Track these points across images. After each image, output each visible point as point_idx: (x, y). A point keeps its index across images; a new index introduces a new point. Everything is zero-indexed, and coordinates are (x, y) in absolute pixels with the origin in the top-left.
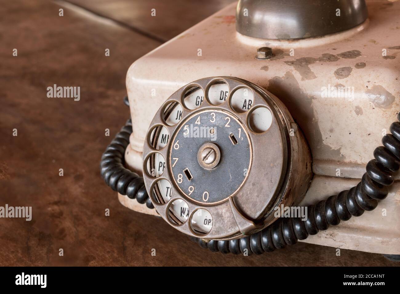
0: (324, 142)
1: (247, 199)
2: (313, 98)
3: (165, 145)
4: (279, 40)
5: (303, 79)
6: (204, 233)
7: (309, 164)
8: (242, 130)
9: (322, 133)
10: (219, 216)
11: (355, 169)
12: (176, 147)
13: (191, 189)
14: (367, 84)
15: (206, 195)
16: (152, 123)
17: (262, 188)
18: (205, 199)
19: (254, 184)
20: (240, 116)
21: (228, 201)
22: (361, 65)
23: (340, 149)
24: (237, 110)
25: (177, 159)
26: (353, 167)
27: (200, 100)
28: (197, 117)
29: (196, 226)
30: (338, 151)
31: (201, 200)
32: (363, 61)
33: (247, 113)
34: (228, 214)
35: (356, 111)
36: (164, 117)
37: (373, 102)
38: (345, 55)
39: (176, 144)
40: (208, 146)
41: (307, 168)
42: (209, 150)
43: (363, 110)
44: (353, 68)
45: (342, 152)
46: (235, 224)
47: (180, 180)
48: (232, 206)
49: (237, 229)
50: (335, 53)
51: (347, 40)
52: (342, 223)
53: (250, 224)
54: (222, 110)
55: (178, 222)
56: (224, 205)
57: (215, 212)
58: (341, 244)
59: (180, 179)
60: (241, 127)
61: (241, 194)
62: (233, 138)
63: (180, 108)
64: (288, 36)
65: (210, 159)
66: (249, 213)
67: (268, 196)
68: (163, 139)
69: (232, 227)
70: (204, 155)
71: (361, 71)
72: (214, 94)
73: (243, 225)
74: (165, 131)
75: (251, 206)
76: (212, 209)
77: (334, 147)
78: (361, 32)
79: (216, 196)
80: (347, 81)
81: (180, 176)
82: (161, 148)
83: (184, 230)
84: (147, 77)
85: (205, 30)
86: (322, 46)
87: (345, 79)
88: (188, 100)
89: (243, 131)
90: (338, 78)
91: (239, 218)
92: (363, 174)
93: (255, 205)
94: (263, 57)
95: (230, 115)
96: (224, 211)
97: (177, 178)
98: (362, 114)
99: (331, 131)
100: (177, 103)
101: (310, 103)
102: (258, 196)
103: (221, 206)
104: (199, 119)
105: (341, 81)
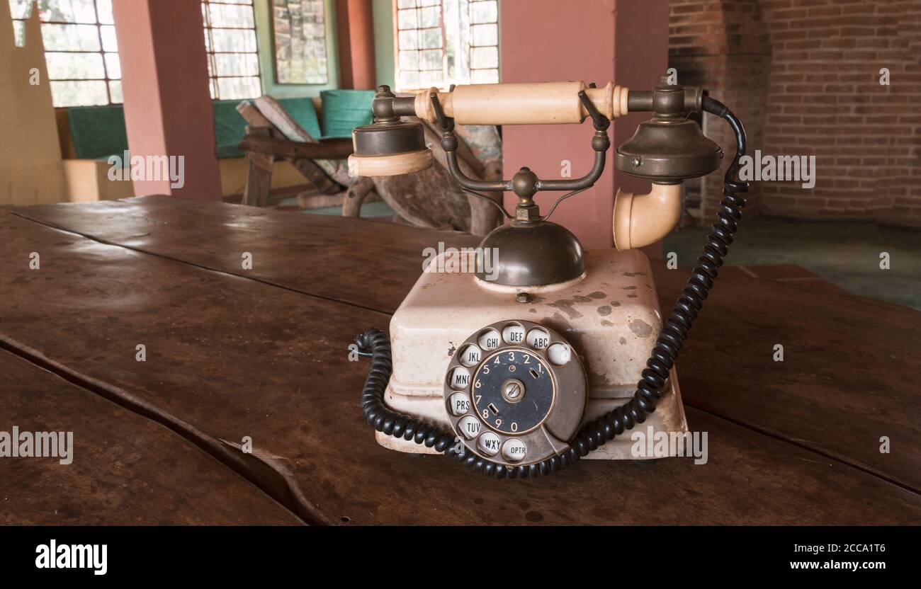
1: (557, 424)
2: (583, 333)
5: (571, 318)
8: (542, 365)
10: (531, 443)
11: (619, 390)
12: (478, 385)
13: (498, 422)
14: (628, 319)
15: (514, 426)
18: (514, 429)
20: (538, 353)
21: (538, 428)
22: (616, 304)
24: (534, 347)
25: (480, 396)
27: (491, 342)
28: (495, 357)
29: (508, 456)
30: (604, 376)
31: (511, 431)
33: (544, 350)
34: (541, 440)
35: (620, 342)
37: (635, 333)
39: (477, 383)
40: (511, 382)
42: (513, 385)
43: (627, 340)
44: (611, 306)
45: (608, 376)
46: (549, 446)
47: (486, 415)
48: (544, 430)
52: (617, 437)
53: (564, 445)
54: (520, 349)
56: (535, 433)
57: (527, 440)
58: (612, 456)
60: (540, 363)
61: (550, 420)
62: (534, 372)
65: (508, 391)
66: (560, 434)
69: (546, 451)
71: (619, 309)
73: (557, 448)
75: (560, 429)
76: (522, 437)
77: (600, 373)
80: (610, 318)
81: (486, 412)
83: (497, 459)
90: (602, 315)
91: (553, 441)
92: (634, 393)
93: (564, 428)
94: (525, 301)
95: (528, 353)
96: (536, 437)
97: (482, 414)
98: (626, 343)
103: (533, 434)
104: (498, 358)
105: (606, 318)
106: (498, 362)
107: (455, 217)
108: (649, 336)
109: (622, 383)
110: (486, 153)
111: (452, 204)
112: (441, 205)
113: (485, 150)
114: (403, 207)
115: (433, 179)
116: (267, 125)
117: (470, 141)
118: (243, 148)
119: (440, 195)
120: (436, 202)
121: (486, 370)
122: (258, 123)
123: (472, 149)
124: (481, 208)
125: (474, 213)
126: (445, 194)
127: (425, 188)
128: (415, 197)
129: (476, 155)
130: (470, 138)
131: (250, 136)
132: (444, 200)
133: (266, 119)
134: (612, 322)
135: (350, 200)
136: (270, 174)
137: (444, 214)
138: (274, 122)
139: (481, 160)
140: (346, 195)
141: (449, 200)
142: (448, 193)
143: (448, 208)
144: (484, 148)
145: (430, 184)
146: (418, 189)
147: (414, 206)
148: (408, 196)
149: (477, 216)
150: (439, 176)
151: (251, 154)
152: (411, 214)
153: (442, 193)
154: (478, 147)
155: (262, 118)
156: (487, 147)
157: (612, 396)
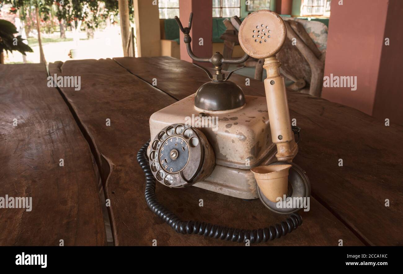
0: (221, 152)
1: (186, 173)
2: (217, 135)
3: (159, 148)
4: (209, 110)
6: (170, 184)
7: (214, 160)
9: (220, 148)
10: (175, 178)
11: (231, 164)
12: (163, 149)
13: (166, 166)
14: (237, 131)
15: (171, 169)
16: (154, 139)
17: (192, 169)
18: (171, 171)
19: (189, 167)
20: (187, 140)
21: (179, 173)
22: (236, 124)
23: (226, 155)
24: (186, 137)
25: (162, 154)
26: (230, 163)
27: (173, 132)
28: (171, 139)
29: (167, 181)
32: (237, 122)
33: (190, 139)
34: (179, 178)
35: (232, 141)
36: (159, 138)
37: (238, 139)
38: (232, 119)
40: (174, 150)
41: (213, 162)
42: (174, 152)
43: (235, 141)
44: (233, 124)
45: (227, 156)
46: (180, 182)
48: (180, 175)
49: (181, 184)
50: (228, 117)
51: (234, 112)
53: (186, 183)
54: (181, 137)
55: (161, 179)
56: (178, 174)
57: (174, 177)
58: (224, 192)
59: (163, 162)
60: (187, 144)
61: (184, 170)
62: (183, 148)
63: (165, 134)
64: (212, 109)
65: (174, 155)
66: (186, 178)
67: (194, 172)
68: (159, 146)
70: (172, 154)
71: (235, 126)
72: (179, 130)
73: (183, 183)
74: (159, 143)
75: (187, 175)
76: (173, 175)
77: (224, 154)
78: (242, 109)
79: (175, 170)
80: (229, 130)
82: (157, 149)
83: (162, 182)
84: (157, 120)
85: (184, 102)
86: (225, 114)
87: (229, 129)
88: (169, 131)
89: (187, 146)
90: (227, 128)
91: (182, 180)
93: (189, 175)
94: (201, 116)
95: (183, 139)
96: (177, 176)
97: (161, 162)
98: (234, 143)
99: (223, 148)
100: (165, 133)
101: (216, 136)
102: (190, 172)
103: (176, 175)
104: (172, 139)
105: (228, 129)
106: (172, 141)
107: (306, 76)
108: (245, 141)
109: (233, 161)
110: (323, 47)
111: (304, 70)
112: (300, 70)
113: (323, 46)
114: (283, 69)
115: (297, 58)
116: (233, 29)
117: (316, 41)
118: (222, 38)
119: (300, 66)
120: (298, 69)
121: (167, 144)
122: (230, 28)
123: (317, 45)
124: (316, 73)
125: (313, 75)
126: (302, 65)
127: (293, 62)
128: (288, 66)
129: (318, 48)
130: (316, 40)
131: (226, 34)
132: (301, 68)
133: (233, 27)
134: (230, 132)
135: (260, 64)
136: (232, 51)
137: (301, 75)
138: (236, 28)
139: (321, 51)
140: (258, 62)
141: (304, 68)
142: (303, 65)
143: (303, 72)
144: (322, 45)
145: (296, 60)
146: (290, 62)
147: (288, 69)
148: (286, 65)
149: (314, 77)
150: (300, 57)
151: (225, 41)
152: (286, 73)
153: (301, 64)
154: (319, 44)
155: (232, 26)
156: (324, 44)
157: (228, 166)
